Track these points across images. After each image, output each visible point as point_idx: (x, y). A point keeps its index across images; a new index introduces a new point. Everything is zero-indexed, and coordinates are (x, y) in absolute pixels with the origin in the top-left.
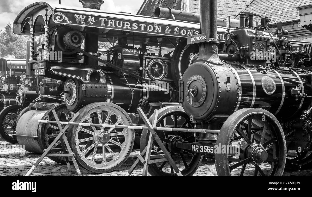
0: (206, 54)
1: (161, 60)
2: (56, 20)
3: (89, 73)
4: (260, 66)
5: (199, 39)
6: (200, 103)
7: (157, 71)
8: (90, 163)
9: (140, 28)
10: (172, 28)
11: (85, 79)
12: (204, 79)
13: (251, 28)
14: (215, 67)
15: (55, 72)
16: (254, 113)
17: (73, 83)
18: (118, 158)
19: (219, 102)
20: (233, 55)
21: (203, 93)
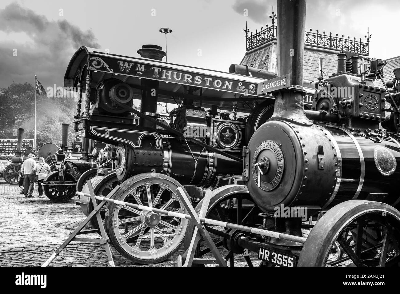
0: (286, 109)
1: (234, 125)
2: (92, 66)
3: (141, 137)
4: (370, 131)
5: (274, 85)
6: (272, 185)
7: (227, 137)
8: (133, 250)
9: (204, 82)
10: (246, 84)
11: (136, 143)
12: (280, 147)
13: (355, 74)
14: (299, 128)
15: (97, 134)
16: (369, 212)
17: (123, 148)
18: (171, 244)
19: (304, 186)
20: (327, 112)
21: (278, 169)
